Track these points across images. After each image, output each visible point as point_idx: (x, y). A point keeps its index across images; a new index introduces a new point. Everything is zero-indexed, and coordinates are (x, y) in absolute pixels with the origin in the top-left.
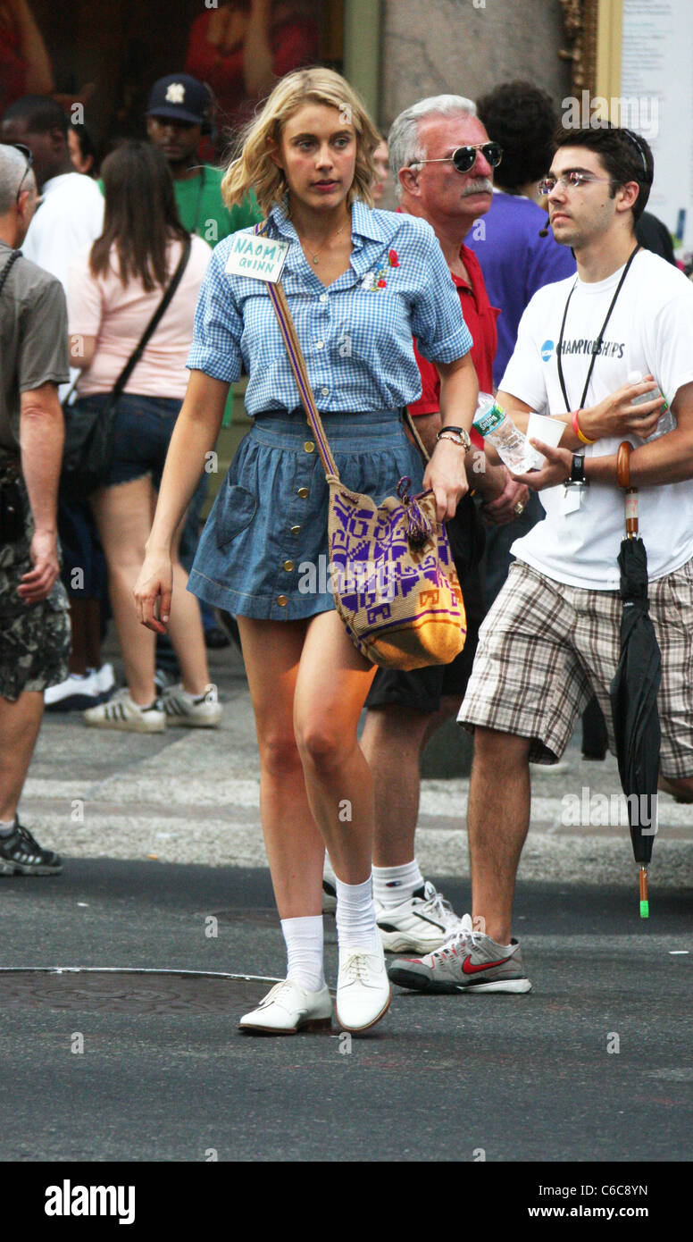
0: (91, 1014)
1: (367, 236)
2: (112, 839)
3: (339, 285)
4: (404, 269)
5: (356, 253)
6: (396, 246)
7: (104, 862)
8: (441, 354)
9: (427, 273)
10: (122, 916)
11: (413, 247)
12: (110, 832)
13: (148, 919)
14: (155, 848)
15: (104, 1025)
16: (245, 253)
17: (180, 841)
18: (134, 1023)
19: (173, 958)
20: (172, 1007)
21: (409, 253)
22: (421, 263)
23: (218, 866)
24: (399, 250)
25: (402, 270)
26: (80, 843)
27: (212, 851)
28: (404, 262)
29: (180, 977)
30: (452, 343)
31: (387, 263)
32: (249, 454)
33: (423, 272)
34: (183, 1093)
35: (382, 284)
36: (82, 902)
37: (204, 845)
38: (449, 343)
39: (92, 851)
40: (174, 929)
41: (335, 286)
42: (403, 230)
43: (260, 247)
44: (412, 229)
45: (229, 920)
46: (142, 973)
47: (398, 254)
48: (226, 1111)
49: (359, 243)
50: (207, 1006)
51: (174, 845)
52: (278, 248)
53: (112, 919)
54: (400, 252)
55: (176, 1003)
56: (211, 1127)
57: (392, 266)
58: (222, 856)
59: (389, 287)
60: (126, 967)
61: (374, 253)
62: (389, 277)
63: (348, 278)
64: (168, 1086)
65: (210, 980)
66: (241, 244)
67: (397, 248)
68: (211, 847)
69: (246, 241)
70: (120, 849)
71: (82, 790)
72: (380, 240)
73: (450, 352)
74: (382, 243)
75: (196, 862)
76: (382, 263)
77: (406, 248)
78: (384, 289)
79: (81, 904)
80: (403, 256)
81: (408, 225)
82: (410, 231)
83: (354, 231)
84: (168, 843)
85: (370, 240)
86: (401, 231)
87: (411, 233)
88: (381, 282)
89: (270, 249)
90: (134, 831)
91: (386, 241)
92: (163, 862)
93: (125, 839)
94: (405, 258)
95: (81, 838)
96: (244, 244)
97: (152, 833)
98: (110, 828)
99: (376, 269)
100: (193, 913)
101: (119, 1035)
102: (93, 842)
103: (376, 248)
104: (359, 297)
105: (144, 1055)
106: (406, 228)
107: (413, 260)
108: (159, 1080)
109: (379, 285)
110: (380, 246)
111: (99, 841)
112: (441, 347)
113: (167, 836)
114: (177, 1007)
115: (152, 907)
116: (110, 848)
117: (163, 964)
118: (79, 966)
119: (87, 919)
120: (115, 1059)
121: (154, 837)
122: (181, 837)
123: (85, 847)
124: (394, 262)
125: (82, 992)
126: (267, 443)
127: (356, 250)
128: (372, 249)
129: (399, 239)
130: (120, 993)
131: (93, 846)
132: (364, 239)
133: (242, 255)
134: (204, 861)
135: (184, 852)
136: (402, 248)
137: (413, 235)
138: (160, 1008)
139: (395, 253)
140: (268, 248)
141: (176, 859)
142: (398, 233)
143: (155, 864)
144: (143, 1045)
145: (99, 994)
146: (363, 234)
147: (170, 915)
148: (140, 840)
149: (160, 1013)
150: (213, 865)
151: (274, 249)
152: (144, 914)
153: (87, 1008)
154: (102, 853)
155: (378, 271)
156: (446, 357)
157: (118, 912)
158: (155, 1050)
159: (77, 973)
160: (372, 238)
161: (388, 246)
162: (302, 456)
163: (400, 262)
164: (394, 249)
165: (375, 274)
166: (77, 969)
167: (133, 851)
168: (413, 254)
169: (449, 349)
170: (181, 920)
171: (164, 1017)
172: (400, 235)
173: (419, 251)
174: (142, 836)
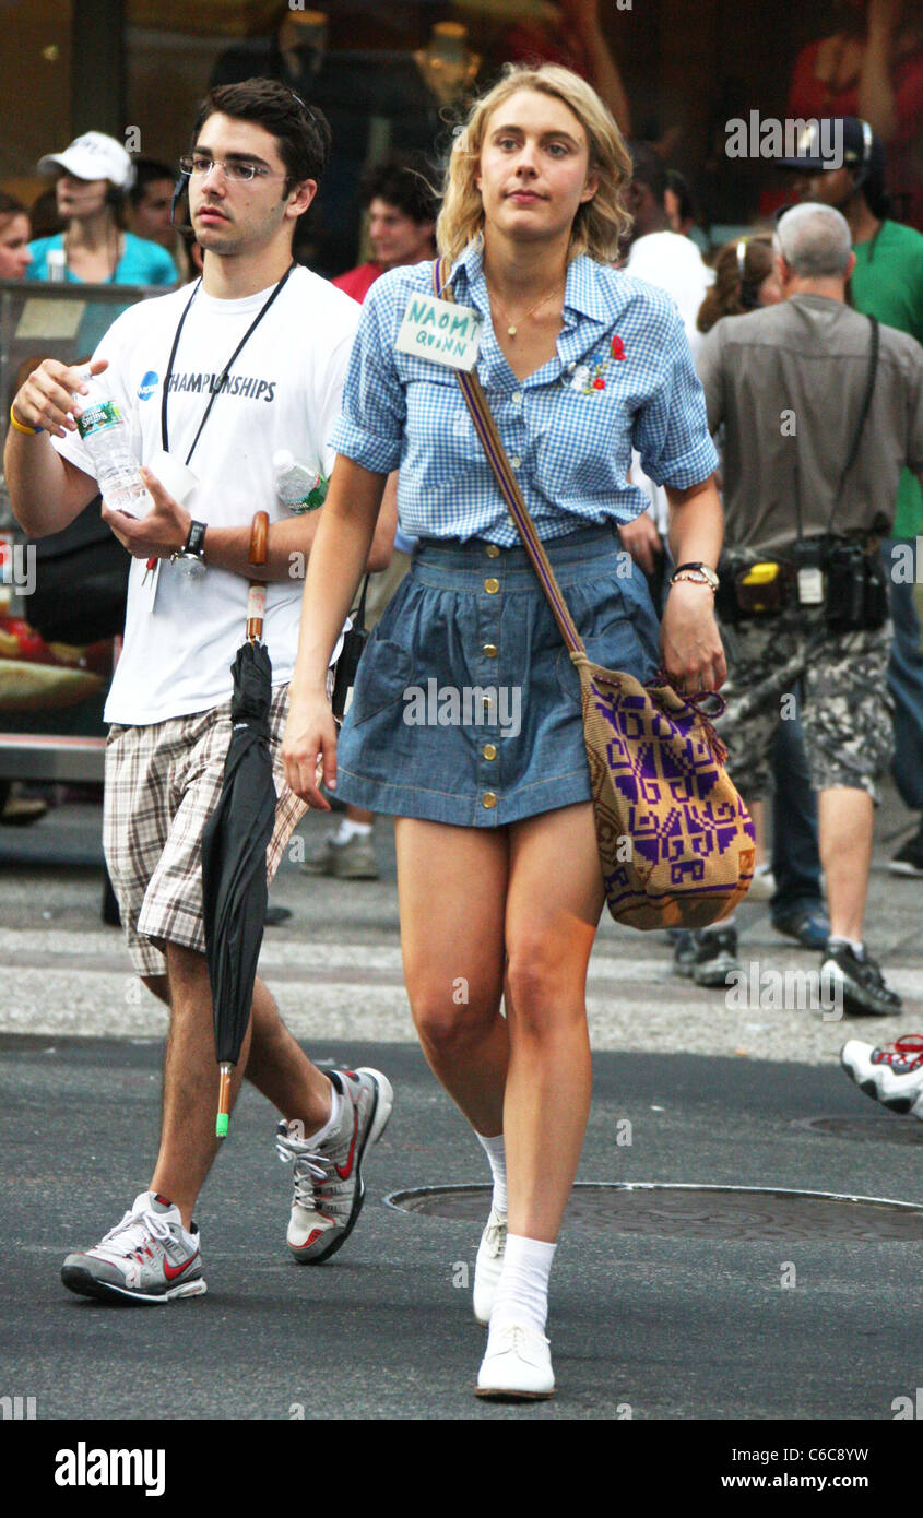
0: (667, 1238)
1: (584, 312)
2: (693, 1030)
3: (538, 379)
4: (632, 363)
5: (566, 333)
6: (622, 330)
7: (684, 1058)
8: (674, 476)
9: (664, 371)
10: (704, 1122)
11: (646, 334)
12: (690, 1022)
13: (736, 1127)
14: (743, 1042)
15: (682, 1252)
16: (425, 322)
17: (774, 1034)
18: (719, 1251)
19: (765, 1174)
20: (764, 1233)
21: (640, 341)
22: (656, 356)
23: (820, 1064)
24: (626, 336)
25: (629, 365)
26: (654, 1034)
27: (812, 1047)
28: (633, 354)
29: (773, 1197)
30: (690, 463)
31: (608, 354)
32: (410, 600)
33: (658, 369)
34: (777, 1335)
35: (600, 384)
36: (656, 1105)
37: (803, 1040)
38: (686, 461)
39: (668, 1044)
40: (767, 1139)
41: (533, 380)
42: (635, 307)
43: (446, 317)
44: (647, 308)
45: (832, 1129)
46: (729, 1191)
47: (624, 342)
48: (830, 1357)
49: (572, 322)
50: (806, 1232)
51: (766, 1038)
52: (471, 319)
53: (692, 1126)
54: (628, 340)
55: (768, 1227)
56: (811, 1377)
57: (616, 358)
58: (824, 1053)
59: (608, 388)
60: (709, 1183)
61: (590, 335)
62: (610, 375)
63: (552, 369)
64: (760, 1326)
65: (810, 1201)
66: (418, 311)
67: (624, 333)
68: (811, 1042)
69: (425, 306)
70: (702, 1043)
71: (658, 972)
72: (601, 320)
73: (687, 475)
74: (602, 324)
75: (792, 1059)
76: (601, 353)
77: (636, 335)
78: (602, 391)
79: (656, 1108)
80: (632, 345)
81: (642, 302)
82: (643, 311)
83: (567, 303)
84: (759, 1035)
85: (587, 318)
86: (631, 309)
87: (646, 314)
88: (598, 381)
89: (460, 319)
90: (718, 1021)
91: (609, 322)
92: (753, 1058)
93: (708, 1031)
94: (634, 349)
95: (655, 1029)
96: (423, 310)
97: (740, 1023)
98: (690, 1017)
99: (592, 362)
100: (788, 1121)
101: (700, 1265)
102: (669, 1034)
103: (594, 329)
104: (566, 401)
105: (731, 1288)
106: (638, 304)
107: (646, 352)
108: (748, 1319)
109: (596, 386)
110: (600, 327)
111: (676, 1033)
112: (676, 467)
113: (757, 1028)
114: (769, 1233)
115: (740, 1112)
116: (691, 1040)
117: (754, 1181)
118: (652, 1182)
119: (662, 1125)
120: (696, 1293)
121: (742, 1028)
122: (775, 1029)
123: (660, 1040)
124: (618, 352)
125: (657, 1212)
126: (434, 584)
127: (566, 328)
128: (588, 330)
129: (627, 320)
130: (703, 1214)
131: (670, 1038)
132: (580, 316)
133: (419, 327)
134: (803, 1058)
135: (778, 1048)
136: (630, 334)
137: (648, 317)
138: (750, 1233)
139: (620, 340)
140: (456, 318)
141: (769, 1055)
142: (626, 311)
143: (743, 1062)
144: (730, 1277)
145: (677, 1216)
146: (578, 309)
147: (762, 1123)
148: (726, 1032)
149: (750, 1239)
150: (813, 1063)
151: (466, 321)
152: (730, 1120)
153: (664, 1231)
154: (680, 1048)
155: (595, 365)
156: (682, 481)
157: (700, 1118)
158: (744, 1283)
159: (650, 1190)
160: (590, 316)
161: (611, 329)
162: (484, 598)
163: (626, 354)
164: (620, 335)
165: (591, 370)
166: (651, 1186)
167: (717, 1046)
168: (646, 343)
169: (686, 470)
170: (775, 1128)
171: (754, 1244)
172: (629, 315)
173: (654, 339)
174: (728, 1027)
